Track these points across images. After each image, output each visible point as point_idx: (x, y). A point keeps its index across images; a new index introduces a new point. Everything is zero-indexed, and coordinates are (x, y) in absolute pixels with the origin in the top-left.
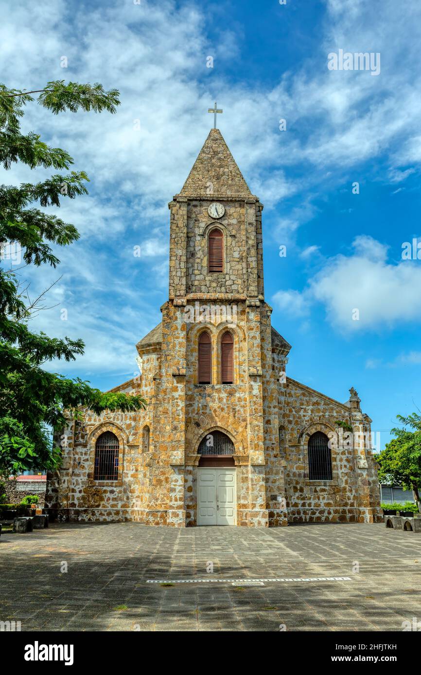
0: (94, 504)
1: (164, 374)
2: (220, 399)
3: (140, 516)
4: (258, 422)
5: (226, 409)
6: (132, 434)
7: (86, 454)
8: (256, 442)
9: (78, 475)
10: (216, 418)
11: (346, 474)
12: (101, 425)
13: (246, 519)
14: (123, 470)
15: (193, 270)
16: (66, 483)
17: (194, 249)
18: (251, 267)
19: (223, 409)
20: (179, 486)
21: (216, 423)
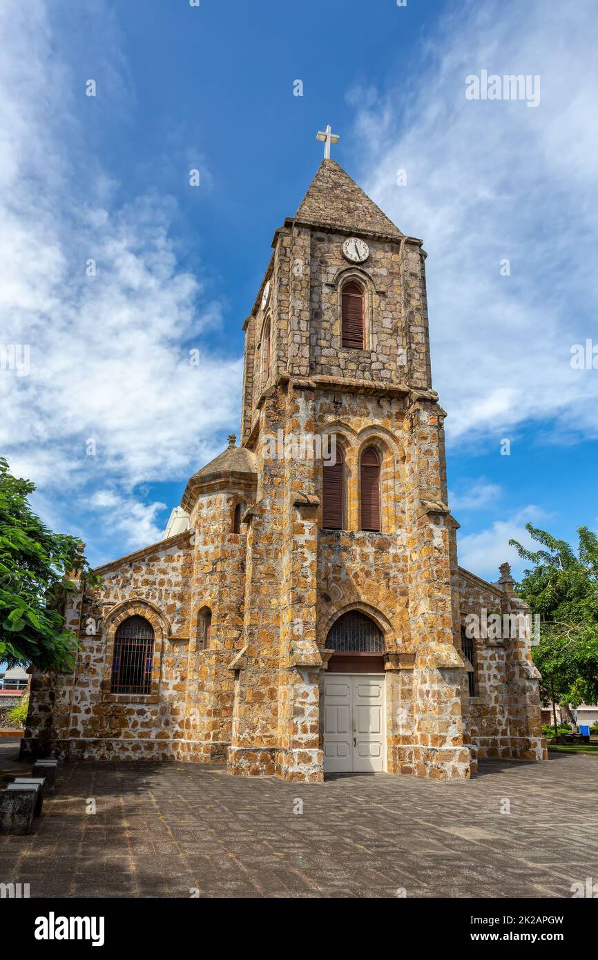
0: (109, 731)
1: (268, 508)
2: (364, 557)
3: (192, 753)
4: (443, 593)
5: (374, 573)
6: (176, 620)
7: (99, 650)
8: (440, 628)
9: (85, 685)
10: (358, 588)
11: (496, 688)
12: (126, 605)
13: (411, 762)
14: (161, 678)
15: (317, 339)
16: (67, 696)
17: (320, 307)
18: (416, 341)
19: (368, 574)
20: (311, 704)
21: (359, 597)
